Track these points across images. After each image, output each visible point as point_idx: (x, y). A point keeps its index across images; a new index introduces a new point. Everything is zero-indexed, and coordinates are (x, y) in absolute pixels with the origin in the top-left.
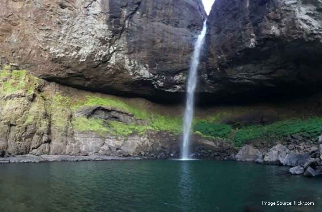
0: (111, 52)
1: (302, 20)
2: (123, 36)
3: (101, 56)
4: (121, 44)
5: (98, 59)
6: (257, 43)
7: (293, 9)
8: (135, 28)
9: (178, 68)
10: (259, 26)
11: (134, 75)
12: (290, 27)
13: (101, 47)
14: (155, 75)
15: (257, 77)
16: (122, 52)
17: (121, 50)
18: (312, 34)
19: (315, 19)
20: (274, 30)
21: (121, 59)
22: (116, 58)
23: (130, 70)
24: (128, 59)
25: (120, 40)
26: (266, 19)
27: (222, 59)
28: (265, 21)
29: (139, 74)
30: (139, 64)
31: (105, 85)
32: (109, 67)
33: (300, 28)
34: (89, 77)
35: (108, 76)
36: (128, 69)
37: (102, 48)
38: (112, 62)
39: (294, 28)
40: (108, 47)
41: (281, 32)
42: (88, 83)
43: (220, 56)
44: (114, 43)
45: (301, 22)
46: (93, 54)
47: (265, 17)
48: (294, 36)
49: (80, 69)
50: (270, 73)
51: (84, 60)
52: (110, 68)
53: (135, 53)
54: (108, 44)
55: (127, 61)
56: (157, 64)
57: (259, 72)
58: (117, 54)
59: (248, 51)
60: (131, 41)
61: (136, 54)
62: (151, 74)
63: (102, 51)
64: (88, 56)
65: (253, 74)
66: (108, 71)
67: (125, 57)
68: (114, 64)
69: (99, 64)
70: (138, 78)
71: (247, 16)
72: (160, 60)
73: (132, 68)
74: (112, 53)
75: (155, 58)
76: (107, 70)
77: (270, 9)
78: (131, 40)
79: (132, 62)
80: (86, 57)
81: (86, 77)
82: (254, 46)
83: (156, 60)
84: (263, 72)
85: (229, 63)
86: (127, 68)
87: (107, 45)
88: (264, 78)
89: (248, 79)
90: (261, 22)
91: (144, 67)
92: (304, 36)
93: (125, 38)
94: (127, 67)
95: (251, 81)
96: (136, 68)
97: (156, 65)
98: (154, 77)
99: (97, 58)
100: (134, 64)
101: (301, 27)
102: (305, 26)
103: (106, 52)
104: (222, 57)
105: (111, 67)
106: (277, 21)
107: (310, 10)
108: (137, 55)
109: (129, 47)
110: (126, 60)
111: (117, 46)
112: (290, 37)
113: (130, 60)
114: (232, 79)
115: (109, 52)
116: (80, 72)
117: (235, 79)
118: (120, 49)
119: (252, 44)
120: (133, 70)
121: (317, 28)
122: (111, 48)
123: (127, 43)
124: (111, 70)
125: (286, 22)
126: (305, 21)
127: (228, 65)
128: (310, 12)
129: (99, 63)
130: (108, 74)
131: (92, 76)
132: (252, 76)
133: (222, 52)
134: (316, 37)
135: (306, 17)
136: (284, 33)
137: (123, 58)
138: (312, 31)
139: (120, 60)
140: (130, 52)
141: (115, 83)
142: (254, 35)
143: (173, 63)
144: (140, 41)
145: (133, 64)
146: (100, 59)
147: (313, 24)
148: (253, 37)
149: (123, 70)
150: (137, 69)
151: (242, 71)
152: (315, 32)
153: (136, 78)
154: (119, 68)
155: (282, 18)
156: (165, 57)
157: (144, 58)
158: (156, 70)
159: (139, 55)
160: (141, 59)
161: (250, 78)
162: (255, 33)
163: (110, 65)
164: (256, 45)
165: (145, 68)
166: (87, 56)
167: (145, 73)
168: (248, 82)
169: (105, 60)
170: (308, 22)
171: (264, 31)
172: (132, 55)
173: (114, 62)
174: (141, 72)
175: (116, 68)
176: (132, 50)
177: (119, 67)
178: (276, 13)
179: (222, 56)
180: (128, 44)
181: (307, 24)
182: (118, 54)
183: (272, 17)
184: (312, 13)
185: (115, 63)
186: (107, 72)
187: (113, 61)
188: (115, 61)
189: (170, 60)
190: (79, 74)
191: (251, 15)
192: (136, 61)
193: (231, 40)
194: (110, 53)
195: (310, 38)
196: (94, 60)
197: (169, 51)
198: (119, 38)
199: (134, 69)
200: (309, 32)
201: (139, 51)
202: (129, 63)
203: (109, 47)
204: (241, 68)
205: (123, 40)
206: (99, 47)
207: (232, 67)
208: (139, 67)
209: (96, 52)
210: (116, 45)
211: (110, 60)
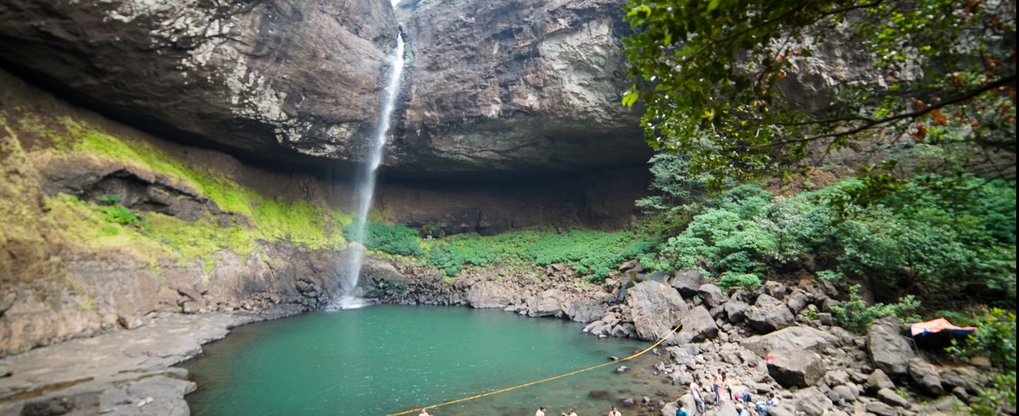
0: (210, 33)
1: (572, 93)
2: (255, 13)
3: (177, 31)
4: (244, 27)
5: (166, 34)
6: (502, 114)
7: (561, 76)
8: (289, 8)
9: (345, 116)
10: (510, 90)
11: (241, 106)
12: (556, 101)
13: (193, 10)
14: (290, 117)
15: (484, 155)
16: (238, 45)
17: (237, 41)
18: (585, 112)
19: (591, 90)
20: (532, 100)
21: (227, 61)
22: (215, 51)
23: (237, 92)
24: (245, 68)
25: (246, 17)
26: (522, 82)
27: (433, 119)
28: (520, 85)
29: (255, 108)
30: (265, 87)
31: (140, 102)
32: (184, 66)
33: (568, 103)
34: (108, 68)
35: (168, 84)
36: (232, 88)
37: (192, 14)
38: (199, 58)
39: (561, 102)
40: (207, 19)
41: (541, 106)
42: (91, 81)
43: (429, 111)
44: (227, 19)
45: (571, 96)
46: (160, 15)
47: (521, 79)
48: (558, 112)
49: (97, 37)
50: (507, 151)
51: (126, 20)
52: (186, 69)
53: (267, 61)
54: (213, 11)
55: (241, 71)
56: (304, 98)
57: (491, 147)
58: (221, 44)
59: (482, 120)
60: (270, 31)
61: (267, 65)
62: (284, 115)
63: (189, 21)
64: (143, 16)
65: (479, 150)
66: (173, 73)
67: (241, 60)
68: (203, 65)
69: (161, 48)
70: (248, 115)
71: (492, 67)
72: (314, 92)
73: (245, 88)
74: (210, 38)
75: (306, 85)
76: (174, 69)
77: (529, 69)
78: (272, 30)
79: (252, 75)
80: (135, 15)
81: (99, 65)
82: (496, 117)
83: (304, 91)
84: (497, 148)
85: (442, 128)
86: (229, 85)
87: (208, 14)
88: (497, 157)
89: (466, 155)
90: (514, 84)
91: (274, 96)
92: (574, 114)
93: (258, 18)
94: (233, 82)
95: (470, 159)
96: (254, 92)
97: (301, 99)
98: (287, 121)
99: (164, 31)
100: (255, 82)
101: (571, 102)
102: (576, 101)
103: (198, 30)
104: (432, 116)
105: (190, 68)
106: (538, 88)
107: (584, 80)
108: (270, 66)
109: (259, 44)
110: (239, 68)
111: (233, 27)
112: (553, 114)
113: (249, 70)
114: (437, 150)
115: (205, 31)
116: (90, 46)
117: (443, 152)
118: (237, 38)
119: (494, 113)
120: (243, 95)
121: (593, 104)
122: (216, 24)
123: (258, 31)
124: (185, 74)
125: (550, 92)
126: (577, 95)
127: (439, 130)
128: (584, 82)
129: (162, 44)
130: (172, 81)
131: (115, 69)
132: (476, 152)
133: (435, 107)
134: (590, 115)
135: (578, 89)
136: (547, 108)
137: (234, 61)
138: (585, 108)
139: (223, 61)
140: (258, 54)
141: (175, 106)
142: (499, 100)
143: (337, 104)
144: (288, 40)
145: (252, 81)
146: (169, 37)
147: (588, 99)
148: (497, 103)
149: (220, 84)
150: (255, 96)
151: (461, 142)
152: (590, 109)
153: (244, 113)
154: (209, 78)
155: (545, 86)
156: (325, 90)
157: (284, 78)
158: (297, 109)
159: (273, 69)
160: (276, 78)
161: (471, 155)
162: (501, 98)
163: (191, 61)
164: (499, 115)
165: (275, 99)
166: (141, 13)
167: (271, 108)
168: (465, 160)
169: (184, 46)
170: (581, 96)
171: (516, 100)
172: (259, 63)
173: (204, 58)
174: (263, 105)
175: (203, 74)
176: (265, 51)
177: (213, 75)
178: (538, 77)
179: (433, 113)
180: (261, 35)
181: (579, 98)
182: (225, 46)
183: (531, 81)
184: (586, 83)
185: (207, 62)
186: (172, 75)
187: (203, 56)
188: (208, 59)
189: (333, 97)
190: (81, 47)
191: (499, 68)
192: (262, 77)
193: (457, 94)
194: (207, 35)
195: (581, 117)
196: (154, 32)
197: (337, 81)
198: (245, 13)
199: (249, 94)
200: (581, 109)
201: (278, 60)
202: (242, 77)
203: (211, 20)
204: (461, 137)
205: (253, 21)
206: (185, 9)
207: (445, 134)
208: (261, 93)
209: (168, 15)
210: (231, 25)
211: (197, 50)
